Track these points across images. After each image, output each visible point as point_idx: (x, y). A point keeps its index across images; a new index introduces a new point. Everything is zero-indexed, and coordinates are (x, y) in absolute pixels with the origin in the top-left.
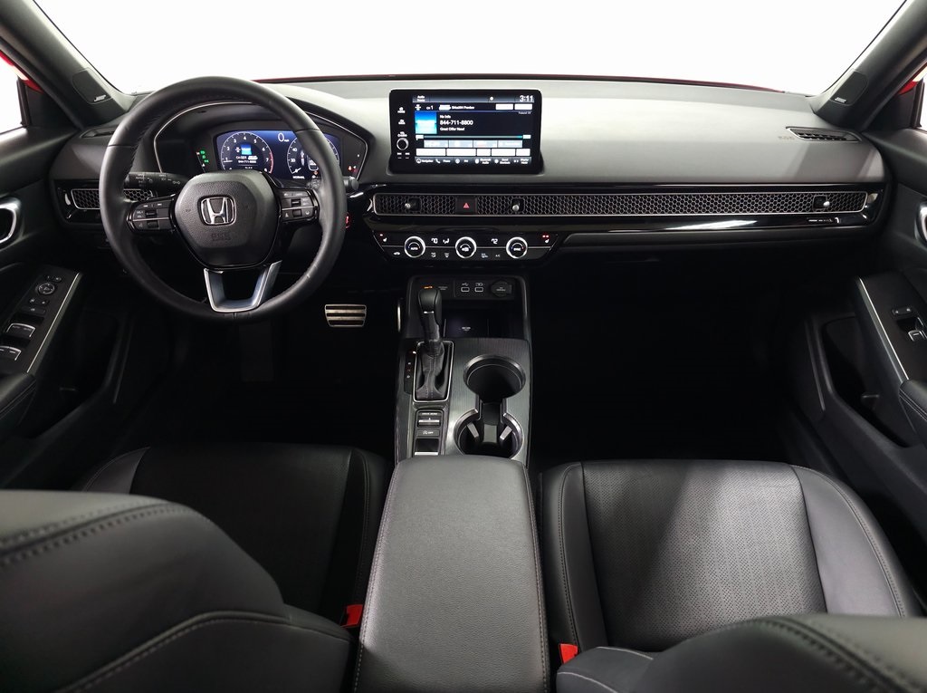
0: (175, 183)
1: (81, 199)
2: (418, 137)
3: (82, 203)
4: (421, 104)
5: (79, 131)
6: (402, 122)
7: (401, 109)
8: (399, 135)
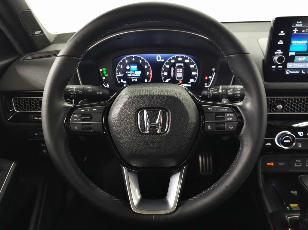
0: (98, 93)
1: (19, 105)
2: (291, 54)
3: (20, 108)
4: (298, 28)
5: (21, 56)
6: (281, 42)
7: (282, 32)
8: (276, 53)
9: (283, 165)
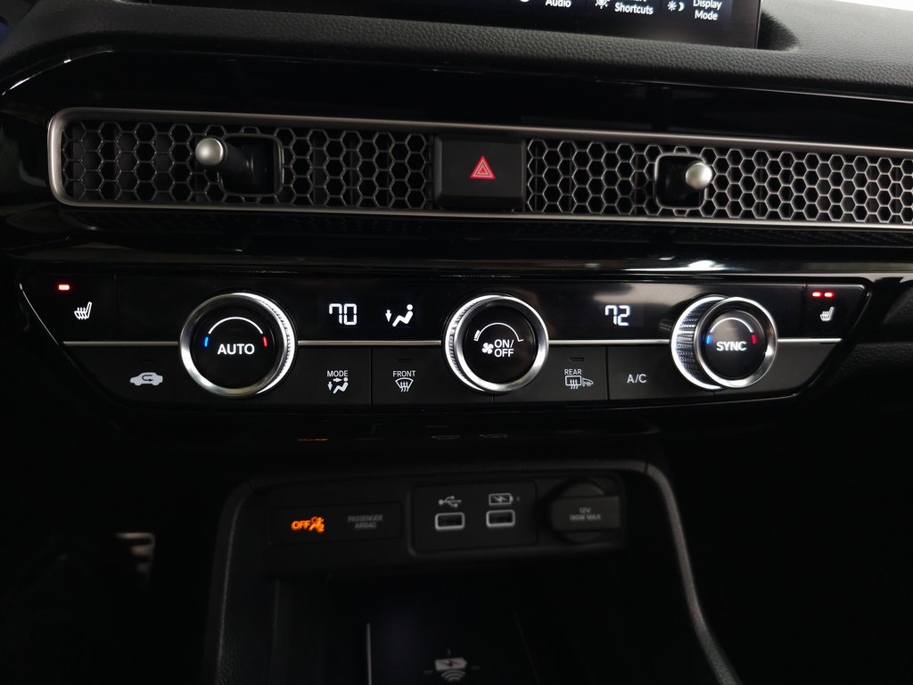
9: (371, 526)
